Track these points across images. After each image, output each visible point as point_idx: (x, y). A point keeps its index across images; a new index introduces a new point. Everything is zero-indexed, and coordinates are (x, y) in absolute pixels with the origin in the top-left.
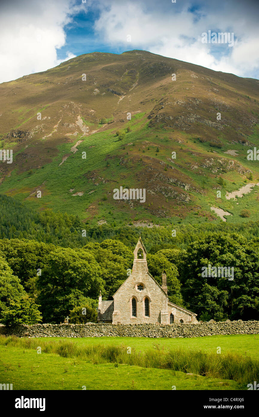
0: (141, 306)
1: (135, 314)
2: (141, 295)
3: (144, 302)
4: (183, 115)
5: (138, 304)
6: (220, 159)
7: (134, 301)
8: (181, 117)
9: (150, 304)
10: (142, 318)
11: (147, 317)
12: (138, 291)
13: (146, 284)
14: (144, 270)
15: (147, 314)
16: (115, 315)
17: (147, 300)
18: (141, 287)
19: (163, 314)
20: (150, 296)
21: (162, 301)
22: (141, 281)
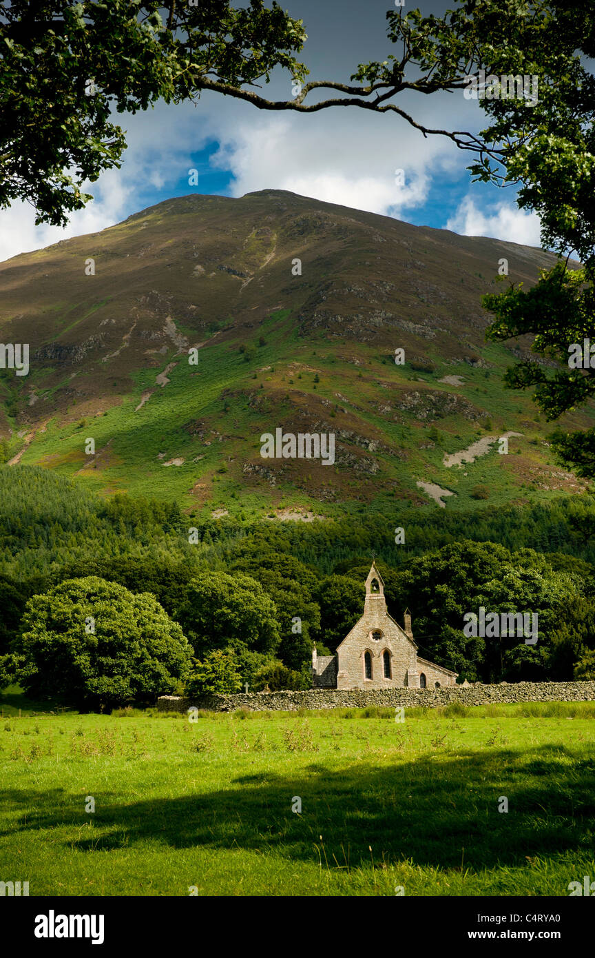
0: (378, 663)
1: (369, 675)
2: (377, 647)
3: (382, 658)
4: (362, 314)
5: (374, 660)
6: (431, 392)
7: (368, 656)
8: (357, 316)
9: (392, 660)
10: (380, 681)
11: (388, 679)
12: (374, 641)
13: (385, 630)
14: (381, 610)
15: (388, 674)
16: (341, 677)
17: (387, 655)
18: (378, 635)
19: (412, 674)
20: (390, 648)
21: (409, 655)
22: (377, 627)
